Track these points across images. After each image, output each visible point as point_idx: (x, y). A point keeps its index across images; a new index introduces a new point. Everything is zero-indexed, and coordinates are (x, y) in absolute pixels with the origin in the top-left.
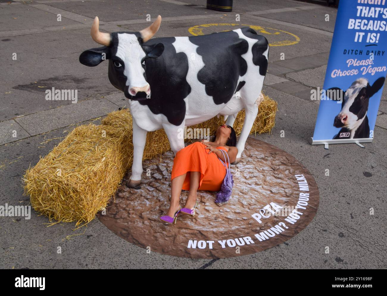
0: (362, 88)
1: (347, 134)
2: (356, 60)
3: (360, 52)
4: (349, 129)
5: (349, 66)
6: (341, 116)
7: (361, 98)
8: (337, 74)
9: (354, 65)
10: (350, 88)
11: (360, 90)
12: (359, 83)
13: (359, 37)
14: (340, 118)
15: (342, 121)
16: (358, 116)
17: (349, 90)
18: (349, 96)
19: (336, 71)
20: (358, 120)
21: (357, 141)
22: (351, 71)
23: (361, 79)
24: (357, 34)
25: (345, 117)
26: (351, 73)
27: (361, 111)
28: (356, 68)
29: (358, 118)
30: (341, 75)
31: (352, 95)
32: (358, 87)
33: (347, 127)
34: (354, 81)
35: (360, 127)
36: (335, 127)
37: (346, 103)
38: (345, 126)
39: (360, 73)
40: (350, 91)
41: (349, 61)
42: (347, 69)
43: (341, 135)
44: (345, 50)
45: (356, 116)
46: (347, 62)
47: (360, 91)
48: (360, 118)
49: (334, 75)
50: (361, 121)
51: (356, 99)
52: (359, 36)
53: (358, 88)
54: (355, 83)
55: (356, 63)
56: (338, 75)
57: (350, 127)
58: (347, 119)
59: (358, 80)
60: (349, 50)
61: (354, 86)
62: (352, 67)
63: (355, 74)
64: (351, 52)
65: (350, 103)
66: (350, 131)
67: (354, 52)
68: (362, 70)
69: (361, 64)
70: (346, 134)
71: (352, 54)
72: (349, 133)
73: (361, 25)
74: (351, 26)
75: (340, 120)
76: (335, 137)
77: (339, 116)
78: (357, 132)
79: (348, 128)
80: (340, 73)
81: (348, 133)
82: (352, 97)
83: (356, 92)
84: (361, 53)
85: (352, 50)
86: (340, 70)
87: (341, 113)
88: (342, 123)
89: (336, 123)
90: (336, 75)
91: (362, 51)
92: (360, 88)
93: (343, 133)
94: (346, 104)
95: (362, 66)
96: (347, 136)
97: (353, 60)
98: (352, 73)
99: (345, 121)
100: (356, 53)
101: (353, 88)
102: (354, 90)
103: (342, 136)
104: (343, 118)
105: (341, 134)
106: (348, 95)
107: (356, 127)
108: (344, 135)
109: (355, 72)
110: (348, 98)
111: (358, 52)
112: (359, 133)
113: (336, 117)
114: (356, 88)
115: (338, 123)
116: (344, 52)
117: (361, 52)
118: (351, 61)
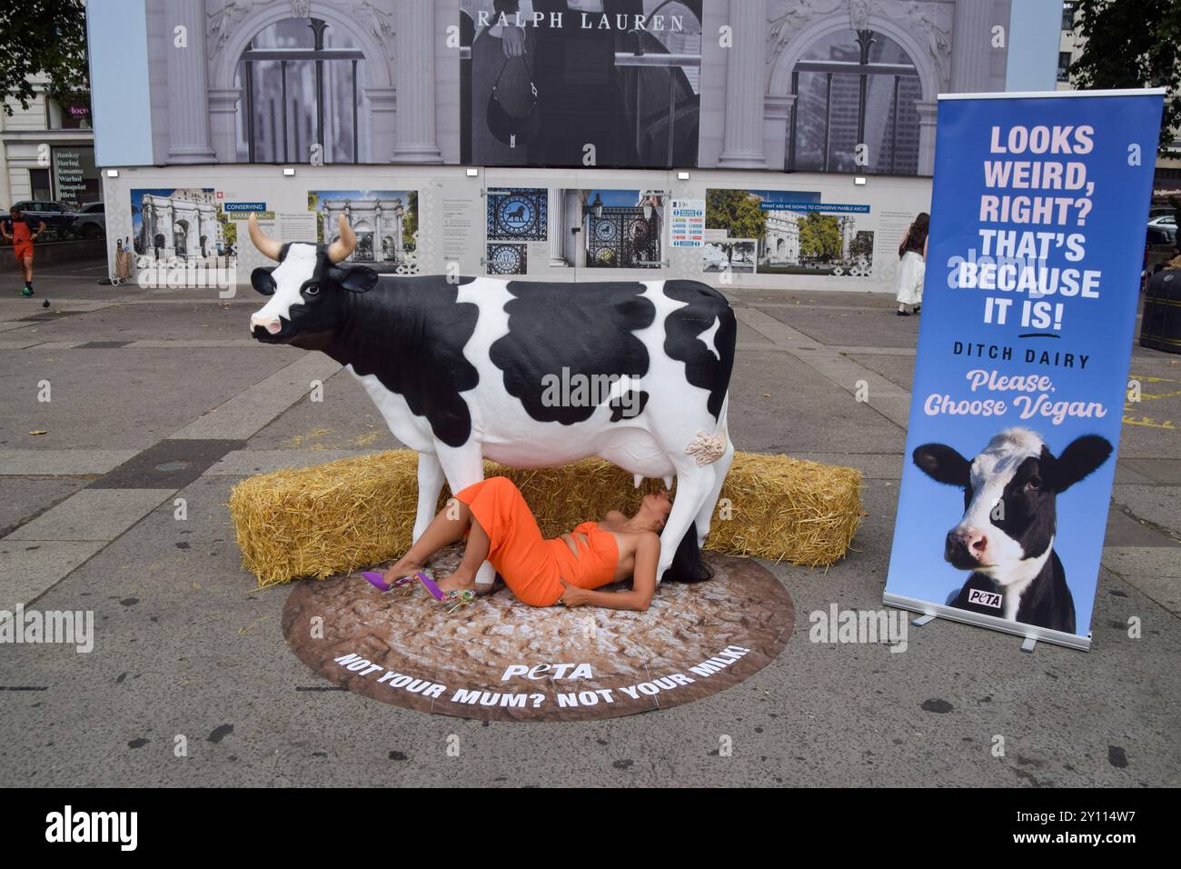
0: (1025, 457)
1: (992, 599)
2: (995, 373)
3: (1005, 353)
4: (997, 581)
5: (974, 389)
6: (965, 534)
7: (1026, 488)
8: (940, 405)
9: (992, 387)
10: (983, 452)
11: (1020, 463)
12: (1013, 440)
13: (995, 311)
14: (966, 539)
15: (973, 551)
16: (1022, 547)
17: (983, 457)
18: (985, 476)
19: (936, 399)
20: (1024, 559)
21: (1031, 632)
22: (982, 402)
23: (1017, 431)
24: (989, 302)
25: (979, 539)
26: (983, 409)
27: (1030, 529)
28: (997, 395)
29: (1026, 550)
30: (952, 411)
31: (993, 474)
32: (1011, 452)
33: (989, 573)
35: (1036, 582)
36: (950, 564)
37: (977, 495)
38: (983, 570)
39: (1013, 416)
40: (984, 464)
41: (975, 375)
42: (971, 397)
43: (974, 596)
44: (957, 343)
45: (1016, 544)
46: (969, 376)
47: (1017, 464)
48: (1030, 552)
49: (932, 408)
50: (1037, 565)
51: (1009, 489)
52: (996, 308)
53: (1010, 457)
54: (999, 440)
55: (996, 383)
56: (944, 411)
57: (1001, 574)
58: (987, 546)
59: (1008, 432)
60: (970, 345)
61: (998, 449)
62: (984, 393)
63: (998, 413)
64: (975, 349)
65: (991, 497)
66: (1003, 590)
67: (985, 351)
68: (1016, 402)
69: (1011, 387)
70: (990, 596)
71: (980, 356)
72: (1001, 596)
73: (996, 277)
74: (968, 280)
75: (964, 547)
76: (952, 600)
77: (960, 533)
78: (1027, 597)
79: (995, 577)
80: (949, 406)
81: (996, 595)
82: (994, 479)
83: (1005, 468)
84: (1010, 354)
85: (981, 346)
86: (947, 397)
87: (964, 524)
88: (972, 557)
89: (952, 551)
90: (937, 408)
91: (1011, 349)
92: (1018, 459)
93: (981, 592)
94: (978, 500)
95: (1017, 393)
96: (994, 606)
97: (986, 375)
98: (987, 411)
99: (980, 553)
100: (993, 355)
101: (997, 453)
102: (998, 460)
103: (976, 601)
104: (974, 541)
105: (972, 591)
106: (981, 474)
107: (1021, 580)
108: (983, 598)
109: (998, 408)
110: (983, 482)
111: (1000, 353)
112: (1034, 605)
113: (949, 535)
114: (1005, 454)
115: (958, 551)
116: (956, 349)
117: (1007, 353)
118: (978, 377)
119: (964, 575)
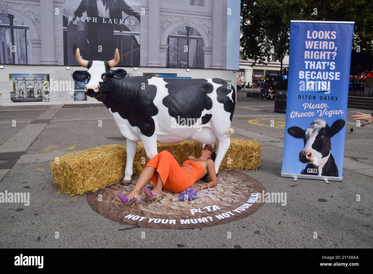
0: (321, 128)
1: (314, 171)
2: (311, 104)
3: (314, 97)
4: (315, 165)
5: (305, 109)
6: (305, 152)
7: (322, 137)
8: (295, 115)
9: (310, 108)
10: (309, 127)
12: (317, 123)
13: (310, 85)
15: (307, 157)
16: (322, 154)
17: (309, 129)
18: (310, 135)
19: (294, 113)
20: (322, 158)
21: (326, 178)
22: (308, 113)
23: (318, 120)
24: (308, 82)
25: (309, 153)
26: (308, 115)
27: (324, 149)
28: (312, 110)
30: (299, 116)
31: (312, 134)
32: (317, 127)
33: (313, 163)
34: (312, 122)
35: (326, 164)
36: (301, 162)
37: (307, 140)
38: (311, 162)
39: (317, 116)
40: (309, 131)
42: (304, 111)
43: (309, 171)
44: (299, 96)
45: (320, 154)
46: (303, 105)
47: (319, 130)
48: (324, 155)
49: (293, 116)
50: (326, 159)
51: (317, 138)
53: (317, 128)
54: (313, 123)
55: (311, 106)
56: (296, 116)
58: (312, 155)
59: (316, 121)
60: (303, 96)
61: (313, 126)
62: (308, 110)
63: (312, 115)
64: (305, 97)
65: (312, 141)
66: (317, 167)
67: (308, 97)
68: (318, 112)
69: (316, 107)
70: (313, 170)
71: (306, 99)
72: (316, 170)
73: (310, 75)
74: (302, 76)
75: (305, 156)
76: (302, 172)
77: (303, 152)
78: (324, 169)
80: (298, 115)
81: (315, 169)
82: (312, 135)
83: (315, 131)
84: (315, 98)
85: (306, 96)
86: (297, 112)
87: (304, 150)
88: (307, 159)
89: (301, 158)
90: (294, 116)
91: (315, 96)
92: (319, 128)
93: (311, 169)
94: (308, 142)
95: (318, 109)
96: (315, 172)
97: (308, 104)
98: (309, 115)
99: (310, 157)
100: (310, 98)
101: (313, 127)
102: (313, 129)
103: (309, 172)
105: (308, 169)
106: (308, 134)
107: (322, 164)
108: (311, 171)
109: (312, 114)
110: (309, 136)
111: (312, 97)
112: (326, 170)
113: (300, 153)
114: (315, 128)
115: (303, 158)
116: (299, 97)
117: (314, 98)
118: (306, 105)
119: (305, 165)
